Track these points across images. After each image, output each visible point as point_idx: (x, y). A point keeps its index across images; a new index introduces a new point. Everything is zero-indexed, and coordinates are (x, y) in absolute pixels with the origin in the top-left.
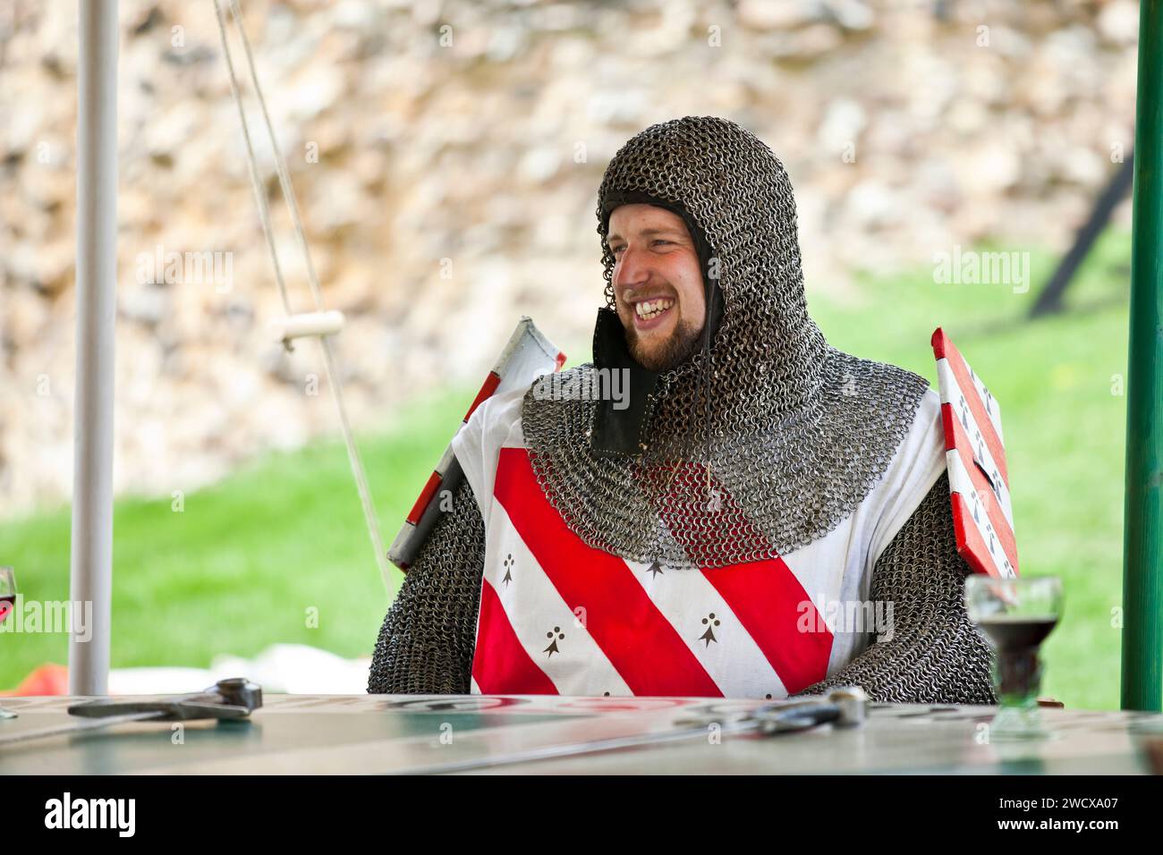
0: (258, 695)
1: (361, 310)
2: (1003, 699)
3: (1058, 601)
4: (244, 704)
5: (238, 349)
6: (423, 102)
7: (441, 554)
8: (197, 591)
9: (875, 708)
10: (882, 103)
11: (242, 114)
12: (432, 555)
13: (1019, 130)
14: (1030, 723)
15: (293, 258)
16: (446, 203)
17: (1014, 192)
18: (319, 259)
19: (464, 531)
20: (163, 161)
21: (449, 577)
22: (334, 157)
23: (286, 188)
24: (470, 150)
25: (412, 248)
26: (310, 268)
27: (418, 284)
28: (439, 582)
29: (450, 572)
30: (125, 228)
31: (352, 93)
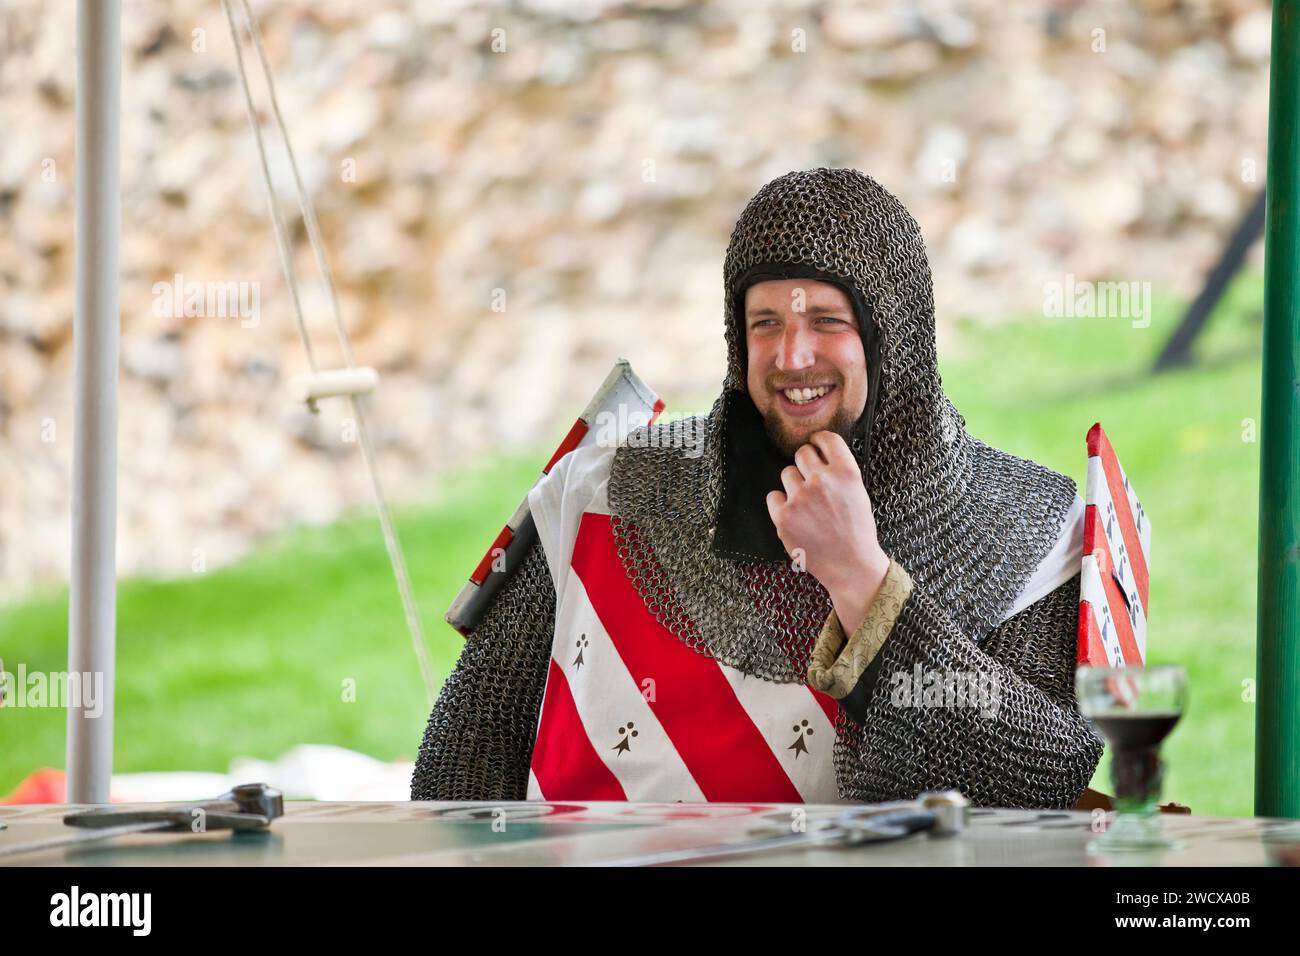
0: (278, 801)
1: (400, 366)
2: (1120, 804)
3: (1181, 695)
4: (262, 812)
5: (261, 411)
6: (468, 131)
7: (506, 621)
8: (213, 685)
9: (975, 814)
10: (986, 130)
11: (261, 145)
12: (496, 621)
13: (1141, 159)
14: (1150, 831)
15: (320, 307)
16: (496, 245)
17: (1137, 229)
18: (351, 310)
19: (533, 597)
20: (176, 199)
21: (513, 648)
22: (369, 193)
23: (312, 230)
24: (522, 185)
25: (456, 297)
26: (339, 321)
27: (464, 337)
28: (501, 653)
29: (513, 643)
30: (133, 275)
31: (388, 122)
